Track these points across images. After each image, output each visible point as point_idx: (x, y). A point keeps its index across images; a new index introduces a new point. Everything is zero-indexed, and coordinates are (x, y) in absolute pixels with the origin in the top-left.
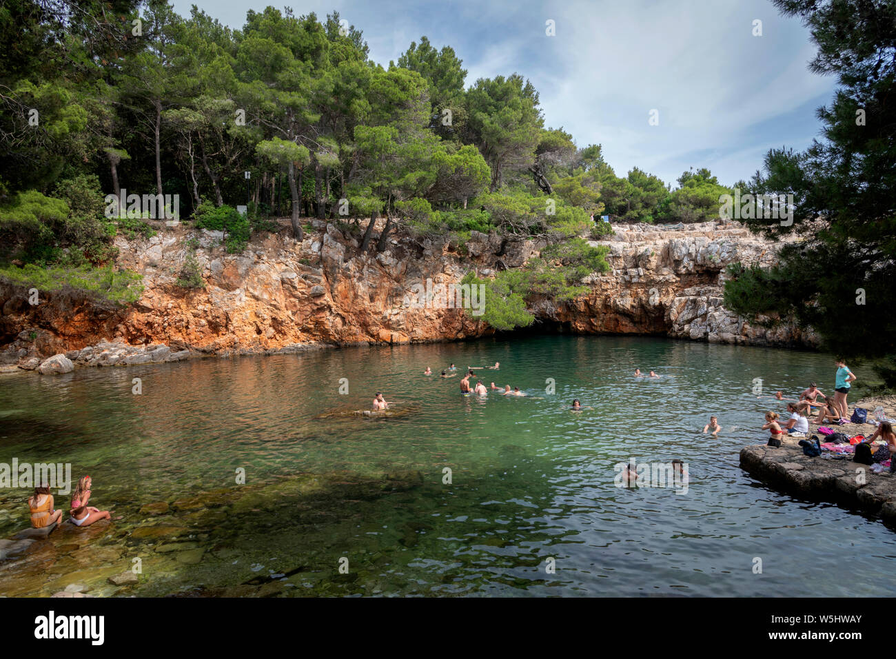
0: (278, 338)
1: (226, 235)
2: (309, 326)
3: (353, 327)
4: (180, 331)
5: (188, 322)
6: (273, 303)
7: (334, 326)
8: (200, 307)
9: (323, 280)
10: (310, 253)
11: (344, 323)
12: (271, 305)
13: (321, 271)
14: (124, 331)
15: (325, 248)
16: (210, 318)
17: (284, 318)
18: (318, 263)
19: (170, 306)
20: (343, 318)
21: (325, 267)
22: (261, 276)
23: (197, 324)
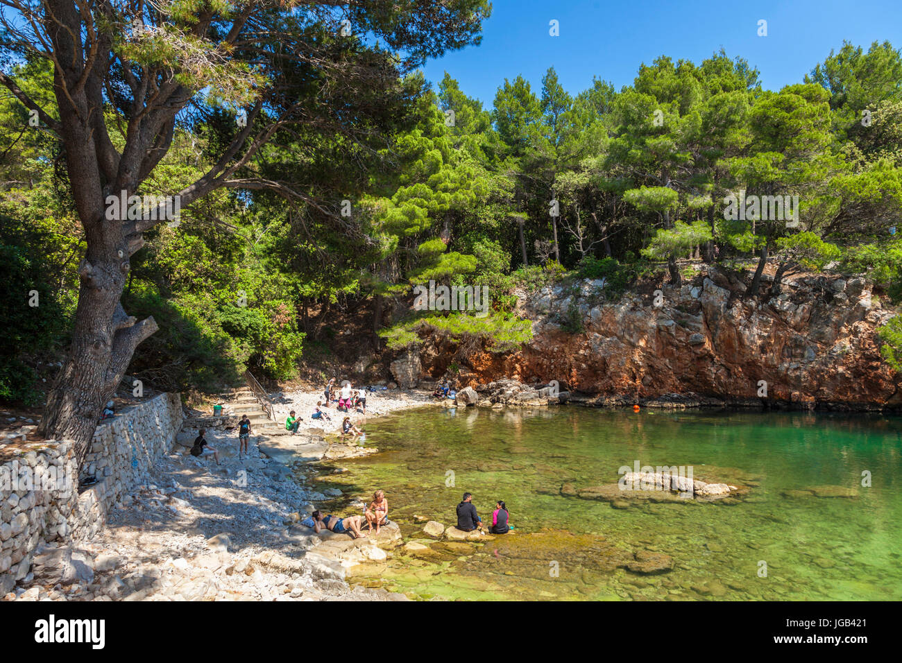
0: (655, 386)
1: (606, 284)
2: (689, 376)
3: (740, 381)
4: (564, 373)
5: (571, 365)
6: (648, 350)
7: (717, 378)
8: (581, 352)
9: (702, 327)
10: (690, 299)
11: (729, 376)
12: (647, 352)
13: (701, 318)
14: (519, 370)
15: (705, 294)
16: (589, 362)
17: (661, 366)
18: (698, 309)
19: (556, 349)
20: (728, 370)
21: (705, 315)
22: (637, 324)
23: (579, 368)
